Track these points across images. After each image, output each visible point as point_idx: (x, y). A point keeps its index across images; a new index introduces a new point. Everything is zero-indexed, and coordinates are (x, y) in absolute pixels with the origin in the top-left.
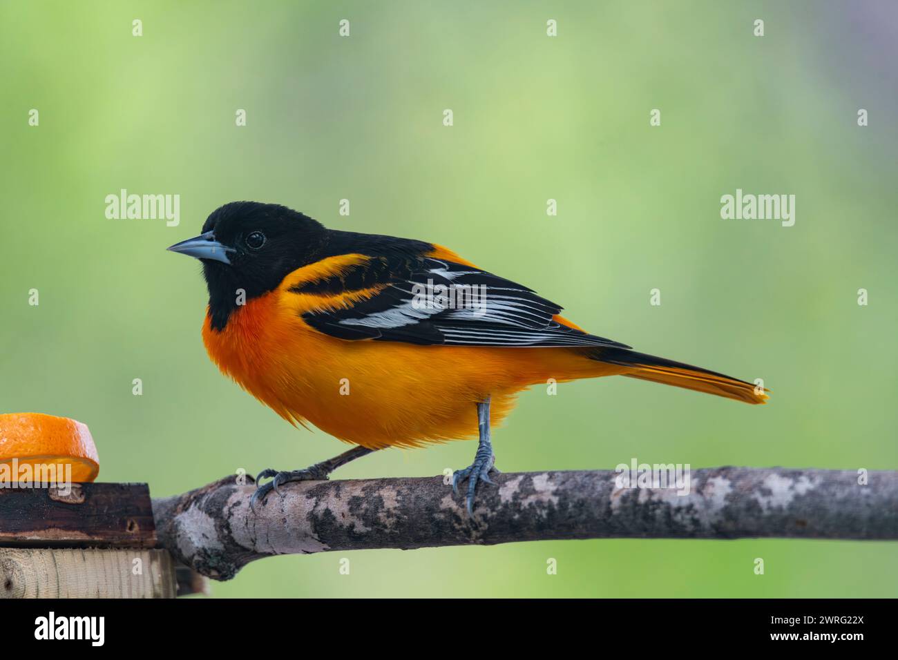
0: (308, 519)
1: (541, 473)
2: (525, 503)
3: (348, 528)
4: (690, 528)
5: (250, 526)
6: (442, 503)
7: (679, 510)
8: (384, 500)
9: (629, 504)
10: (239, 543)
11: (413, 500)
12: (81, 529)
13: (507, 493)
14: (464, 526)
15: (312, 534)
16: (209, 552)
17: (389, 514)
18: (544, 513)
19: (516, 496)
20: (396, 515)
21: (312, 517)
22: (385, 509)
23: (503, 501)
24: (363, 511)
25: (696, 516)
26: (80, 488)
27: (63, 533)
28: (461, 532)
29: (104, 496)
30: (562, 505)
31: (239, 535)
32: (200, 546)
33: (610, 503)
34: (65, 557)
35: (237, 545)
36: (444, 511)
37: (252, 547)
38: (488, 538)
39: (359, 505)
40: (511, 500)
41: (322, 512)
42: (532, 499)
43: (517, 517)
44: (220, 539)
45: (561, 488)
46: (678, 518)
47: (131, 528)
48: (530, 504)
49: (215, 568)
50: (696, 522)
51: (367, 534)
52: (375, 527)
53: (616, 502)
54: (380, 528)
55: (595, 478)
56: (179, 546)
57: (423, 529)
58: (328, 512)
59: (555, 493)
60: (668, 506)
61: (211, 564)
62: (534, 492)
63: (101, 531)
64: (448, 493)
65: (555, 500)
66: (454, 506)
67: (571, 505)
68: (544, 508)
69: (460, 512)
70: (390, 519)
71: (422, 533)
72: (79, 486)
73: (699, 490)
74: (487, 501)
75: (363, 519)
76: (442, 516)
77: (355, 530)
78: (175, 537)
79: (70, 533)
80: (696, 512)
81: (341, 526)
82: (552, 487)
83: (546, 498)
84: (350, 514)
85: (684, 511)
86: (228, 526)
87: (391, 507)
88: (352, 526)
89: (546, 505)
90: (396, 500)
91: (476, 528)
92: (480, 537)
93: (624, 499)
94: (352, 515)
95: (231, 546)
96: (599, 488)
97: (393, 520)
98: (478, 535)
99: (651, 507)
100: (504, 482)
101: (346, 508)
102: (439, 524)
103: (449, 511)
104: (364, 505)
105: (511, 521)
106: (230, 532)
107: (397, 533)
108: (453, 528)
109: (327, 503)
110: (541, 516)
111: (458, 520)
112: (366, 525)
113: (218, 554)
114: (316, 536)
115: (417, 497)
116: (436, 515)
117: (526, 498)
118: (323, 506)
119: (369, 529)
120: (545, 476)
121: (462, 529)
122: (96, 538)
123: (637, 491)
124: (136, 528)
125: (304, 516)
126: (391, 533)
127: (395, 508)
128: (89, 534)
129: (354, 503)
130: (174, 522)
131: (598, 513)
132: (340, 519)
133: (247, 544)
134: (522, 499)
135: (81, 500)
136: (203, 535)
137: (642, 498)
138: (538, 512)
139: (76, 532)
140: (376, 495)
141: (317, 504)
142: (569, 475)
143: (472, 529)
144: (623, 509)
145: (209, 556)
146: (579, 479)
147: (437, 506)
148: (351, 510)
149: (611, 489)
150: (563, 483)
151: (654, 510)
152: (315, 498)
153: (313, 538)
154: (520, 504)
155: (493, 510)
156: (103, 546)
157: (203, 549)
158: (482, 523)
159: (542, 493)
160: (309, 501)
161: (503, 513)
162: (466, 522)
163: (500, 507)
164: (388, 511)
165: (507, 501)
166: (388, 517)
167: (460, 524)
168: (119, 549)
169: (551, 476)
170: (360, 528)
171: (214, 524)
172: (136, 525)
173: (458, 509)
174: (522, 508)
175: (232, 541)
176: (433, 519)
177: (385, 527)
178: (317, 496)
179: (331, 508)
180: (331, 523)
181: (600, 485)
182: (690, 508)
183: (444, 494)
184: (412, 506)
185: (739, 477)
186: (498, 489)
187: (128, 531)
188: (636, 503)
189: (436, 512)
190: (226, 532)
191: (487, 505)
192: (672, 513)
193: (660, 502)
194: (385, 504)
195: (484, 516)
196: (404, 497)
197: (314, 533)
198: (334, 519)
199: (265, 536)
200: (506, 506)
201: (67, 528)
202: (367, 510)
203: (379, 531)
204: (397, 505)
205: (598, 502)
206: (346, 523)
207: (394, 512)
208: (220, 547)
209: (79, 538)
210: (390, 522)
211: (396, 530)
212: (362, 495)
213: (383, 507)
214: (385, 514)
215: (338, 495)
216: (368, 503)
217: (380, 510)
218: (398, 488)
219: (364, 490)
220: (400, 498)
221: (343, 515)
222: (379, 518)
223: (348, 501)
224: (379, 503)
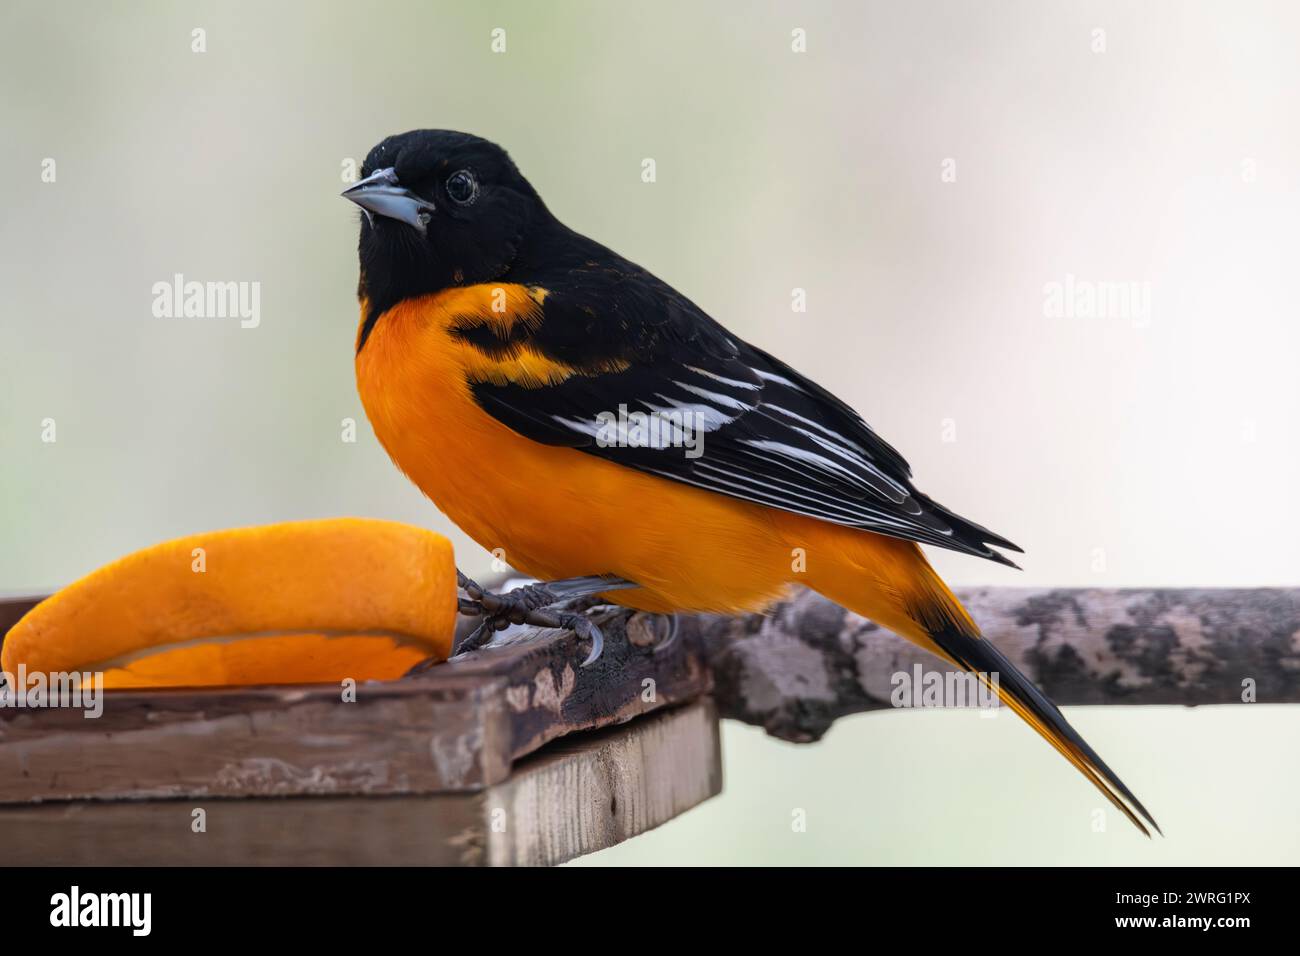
3: (1106, 679)
8: (1179, 634)
10: (873, 692)
11: (1235, 634)
16: (807, 705)
17: (1191, 657)
20: (1205, 660)
21: (1036, 657)
22: (1183, 650)
24: (1138, 652)
32: (791, 695)
35: (864, 695)
39: (1130, 641)
41: (1056, 650)
44: (833, 686)
49: (807, 729)
51: (1142, 688)
52: (1163, 678)
54: (1173, 677)
56: (744, 693)
58: (1067, 652)
61: (803, 723)
70: (1193, 665)
75: (1139, 664)
76: (1294, 663)
77: (1120, 681)
78: (738, 677)
81: (1094, 674)
84: (1113, 655)
86: (853, 666)
87: (1195, 646)
88: (1117, 675)
90: (1202, 634)
94: (1119, 657)
95: (853, 697)
97: (1197, 668)
101: (1104, 645)
104: (1141, 642)
106: (856, 675)
107: (1200, 688)
109: (1064, 636)
112: (1144, 674)
115: (1243, 632)
116: (1283, 662)
118: (1055, 641)
119: (1149, 680)
125: (1024, 653)
126: (1192, 686)
127: (1203, 648)
129: (1119, 636)
132: (1092, 663)
133: (877, 691)
136: (798, 676)
140: (1159, 622)
141: (1043, 637)
145: (806, 712)
147: (1286, 646)
148: (1114, 648)
152: (1035, 626)
157: (797, 700)
160: (1026, 629)
164: (1189, 652)
166: (1189, 662)
170: (1131, 678)
171: (821, 659)
175: (857, 688)
176: (1275, 667)
177: (1181, 677)
178: (1040, 621)
179: (1074, 643)
180: (1073, 669)
184: (1234, 644)
189: (1282, 656)
190: (847, 674)
194: (1182, 641)
196: (1219, 628)
198: (1081, 662)
202: (1147, 650)
203: (1168, 683)
204: (1206, 642)
206: (1105, 669)
207: (1199, 654)
208: (830, 696)
210: (1192, 671)
211: (1201, 682)
212: (1131, 622)
213: (1178, 645)
214: (1184, 657)
215: (1082, 621)
216: (1149, 637)
217: (1173, 650)
218: (1199, 611)
219: (1132, 612)
220: (1208, 630)
221: (1100, 657)
222: (1171, 664)
223: (1105, 632)
224: (1170, 638)
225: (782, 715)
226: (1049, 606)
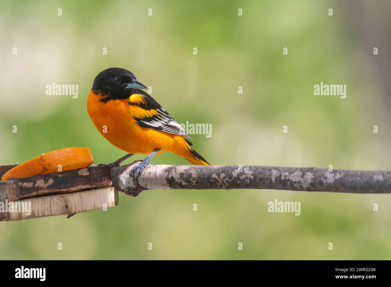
0: (165, 179)
1: (246, 167)
2: (242, 178)
3: (179, 183)
4: (299, 188)
5: (145, 181)
6: (212, 176)
7: (295, 183)
8: (192, 174)
9: (278, 180)
10: (141, 186)
11: (202, 175)
12: (89, 184)
13: (235, 174)
14: (220, 184)
15: (167, 184)
16: (130, 188)
17: (194, 179)
18: (248, 181)
19: (238, 175)
20: (196, 180)
21: (167, 179)
22: (193, 178)
23: (234, 176)
24: (184, 178)
25: (302, 185)
26: (87, 170)
27: (83, 186)
28: (219, 186)
29: (95, 171)
30: (255, 179)
31: (142, 184)
32: (127, 186)
33: (271, 179)
34: (84, 194)
35: (140, 186)
36: (213, 179)
37: (145, 187)
38: (228, 188)
39: (183, 175)
40: (237, 176)
41: (170, 177)
42: (244, 176)
43: (239, 182)
44: (134, 184)
45: (254, 173)
46: (295, 185)
47: (104, 181)
48: (243, 178)
49: (132, 193)
50: (301, 187)
51: (186, 185)
52: (189, 183)
53: (273, 179)
54: (191, 183)
55: (266, 170)
56: (120, 186)
57: (206, 185)
58: (172, 178)
59: (252, 175)
60: (292, 181)
61: (131, 192)
62: (245, 174)
63: (95, 184)
64: (214, 173)
65: (252, 177)
66: (217, 177)
67: (258, 179)
68: (248, 180)
69: (219, 180)
70: (194, 181)
71: (205, 186)
72: (87, 169)
73: (303, 176)
74: (228, 176)
75: (185, 181)
76: (213, 181)
77: (182, 184)
78: (118, 183)
79: (85, 186)
80: (301, 183)
81: (177, 182)
82: (251, 173)
83: (249, 176)
84: (180, 178)
85: (297, 183)
86: (137, 180)
87: (195, 177)
88: (181, 183)
89: (249, 179)
90: (196, 174)
91: (224, 185)
92: (226, 187)
93: (276, 178)
94: (181, 179)
95: (138, 187)
96: (267, 174)
97: (195, 181)
98: (225, 187)
99: (286, 181)
100: (234, 170)
101: (179, 176)
102: (211, 183)
103: (215, 179)
104: (185, 176)
105: (237, 183)
106: (138, 182)
107: (196, 185)
108: (216, 185)
109: (172, 174)
110: (247, 182)
111: (218, 182)
112: (186, 182)
113: (133, 189)
114: (168, 185)
115: (204, 174)
116: (211, 180)
117: (242, 176)
118: (170, 176)
119: (187, 184)
120: (248, 168)
121: (220, 185)
122: (93, 186)
123: (281, 176)
124: (106, 181)
125: (164, 179)
126: (195, 185)
127: (196, 177)
128: (91, 185)
129: (182, 175)
130: (117, 178)
131: (267, 182)
132: (177, 180)
133: (144, 186)
134: (241, 176)
135: (88, 174)
136: (128, 182)
137: (283, 178)
138: (246, 181)
139: (87, 185)
140: (189, 172)
141: (168, 175)
142: (256, 168)
143: (223, 185)
144: (276, 181)
145: (130, 190)
146: (260, 170)
147: (211, 177)
148: (180, 177)
149: (272, 174)
150: (255, 171)
151: (287, 182)
152: (167, 173)
153: (167, 186)
154: (240, 178)
155: (230, 179)
156: (95, 188)
157: (128, 187)
158: (227, 183)
159: (247, 174)
160: (166, 173)
161: (233, 180)
162: (221, 183)
163: (233, 179)
164: (194, 178)
165: (235, 177)
166: (194, 180)
167: (219, 183)
168: (100, 188)
169: (250, 168)
170: (184, 183)
171: (132, 179)
172: (105, 180)
173: (218, 179)
174: (241, 179)
175: (138, 185)
176: (209, 181)
177: (193, 183)
178: (168, 172)
179: (173, 176)
180: (173, 181)
181: (268, 173)
182: (299, 182)
183: (213, 173)
184: (202, 177)
185: (316, 172)
186: (232, 172)
187: (103, 182)
188: (280, 180)
189: (210, 179)
190: (136, 182)
191: (228, 178)
192: (293, 183)
193: (289, 180)
194: (193, 176)
195: (227, 181)
196: (199, 173)
197: (168, 184)
198: (175, 180)
199: (150, 184)
200: (235, 178)
201: (84, 184)
202: (186, 177)
203: (190, 184)
204: (197, 176)
205: (267, 179)
206: (179, 181)
207: (195, 178)
208: (134, 187)
209: (88, 187)
210: (194, 182)
211: (196, 184)
212: (184, 172)
213: (192, 177)
214: (192, 179)
215: (175, 172)
216: (186, 175)
217: (191, 178)
218: (196, 170)
219: (185, 170)
220: (197, 174)
221: (178, 179)
222: (190, 180)
223: (179, 174)
224: (190, 175)
225: (126, 190)
226: (171, 169)
